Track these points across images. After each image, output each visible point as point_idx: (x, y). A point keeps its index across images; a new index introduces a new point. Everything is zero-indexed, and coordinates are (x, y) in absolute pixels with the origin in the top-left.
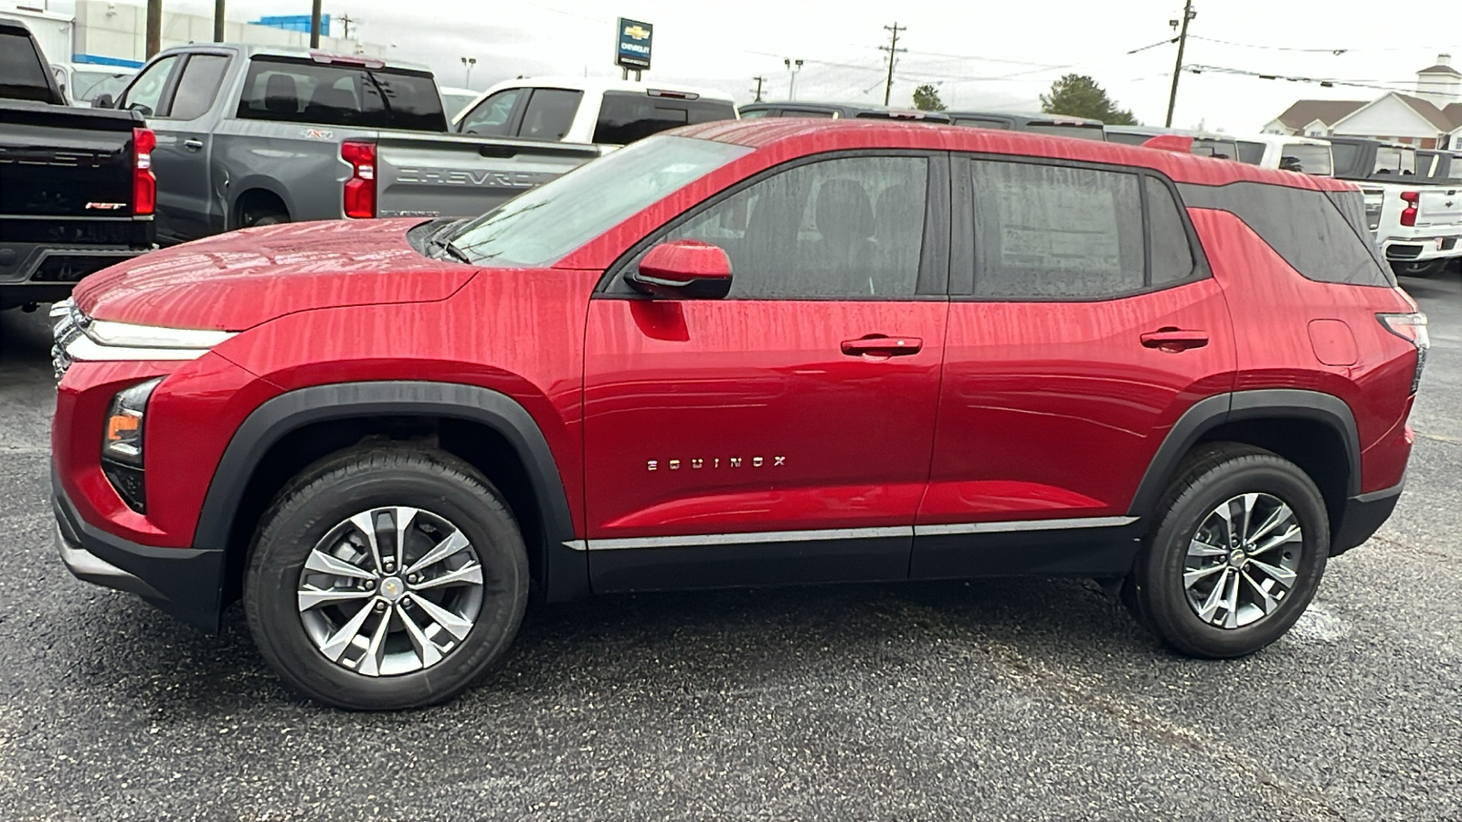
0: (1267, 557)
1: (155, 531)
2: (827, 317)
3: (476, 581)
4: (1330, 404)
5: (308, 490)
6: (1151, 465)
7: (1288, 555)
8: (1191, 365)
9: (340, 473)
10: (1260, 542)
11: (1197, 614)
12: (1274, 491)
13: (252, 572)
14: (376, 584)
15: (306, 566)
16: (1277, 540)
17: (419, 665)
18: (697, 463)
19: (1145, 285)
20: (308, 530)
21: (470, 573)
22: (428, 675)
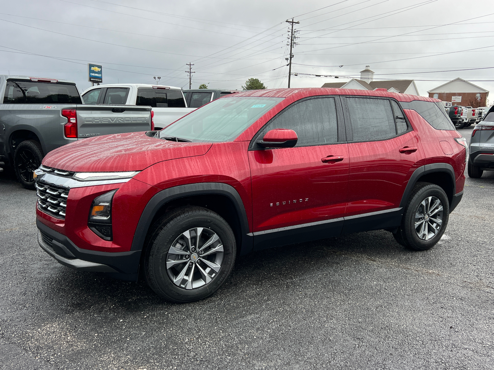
0: (434, 216)
1: (116, 246)
2: (316, 151)
3: (222, 251)
4: (448, 167)
5: (168, 225)
6: (405, 191)
7: (439, 215)
8: (413, 157)
9: (179, 218)
10: (432, 212)
11: (418, 236)
12: (436, 195)
13: (151, 257)
14: (189, 256)
15: (169, 252)
16: (437, 211)
17: (204, 283)
18: (284, 203)
19: (396, 134)
20: (170, 239)
21: (219, 248)
22: (208, 286)
